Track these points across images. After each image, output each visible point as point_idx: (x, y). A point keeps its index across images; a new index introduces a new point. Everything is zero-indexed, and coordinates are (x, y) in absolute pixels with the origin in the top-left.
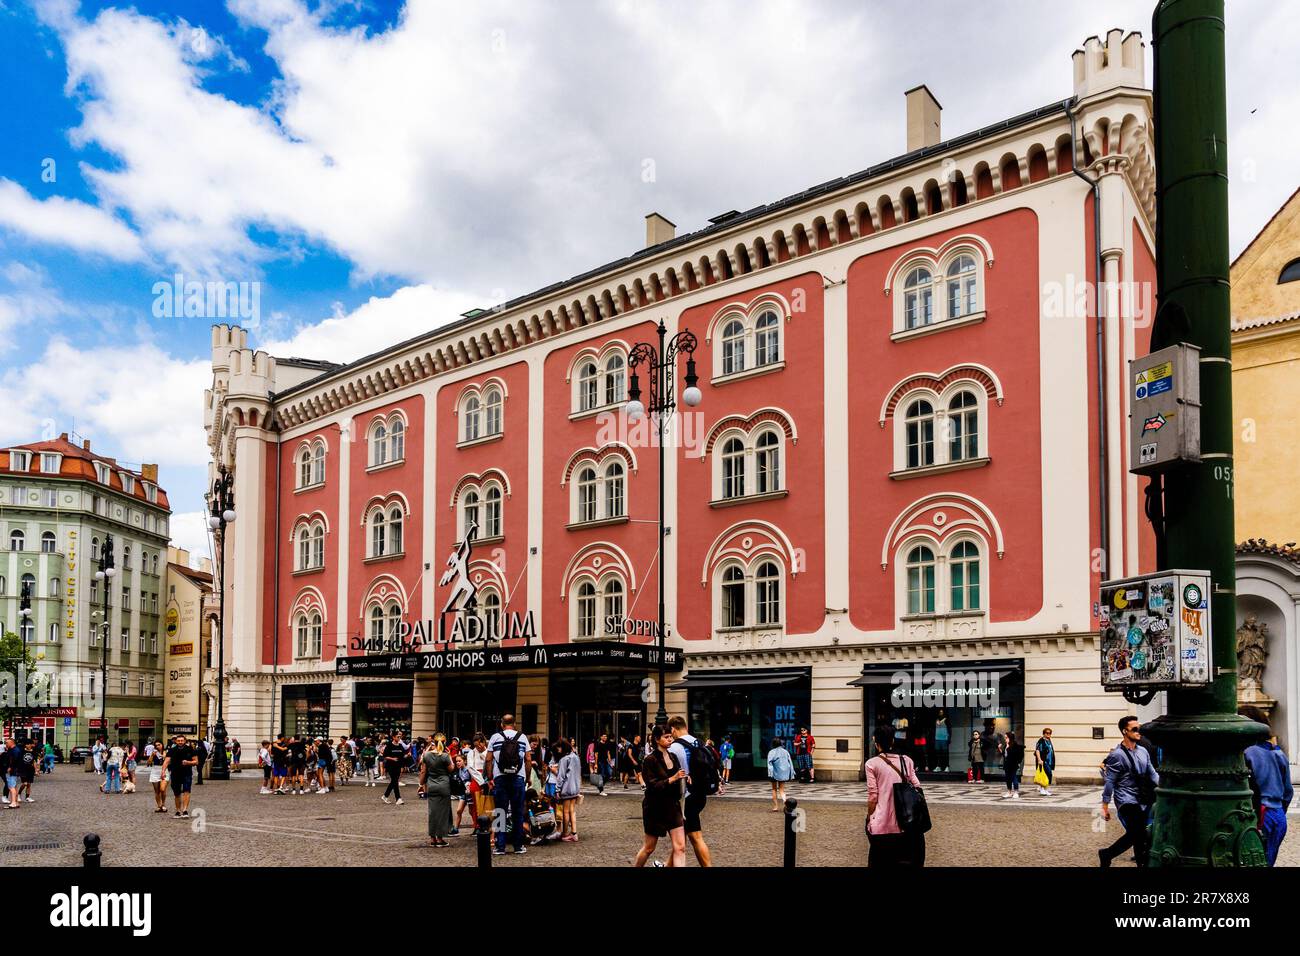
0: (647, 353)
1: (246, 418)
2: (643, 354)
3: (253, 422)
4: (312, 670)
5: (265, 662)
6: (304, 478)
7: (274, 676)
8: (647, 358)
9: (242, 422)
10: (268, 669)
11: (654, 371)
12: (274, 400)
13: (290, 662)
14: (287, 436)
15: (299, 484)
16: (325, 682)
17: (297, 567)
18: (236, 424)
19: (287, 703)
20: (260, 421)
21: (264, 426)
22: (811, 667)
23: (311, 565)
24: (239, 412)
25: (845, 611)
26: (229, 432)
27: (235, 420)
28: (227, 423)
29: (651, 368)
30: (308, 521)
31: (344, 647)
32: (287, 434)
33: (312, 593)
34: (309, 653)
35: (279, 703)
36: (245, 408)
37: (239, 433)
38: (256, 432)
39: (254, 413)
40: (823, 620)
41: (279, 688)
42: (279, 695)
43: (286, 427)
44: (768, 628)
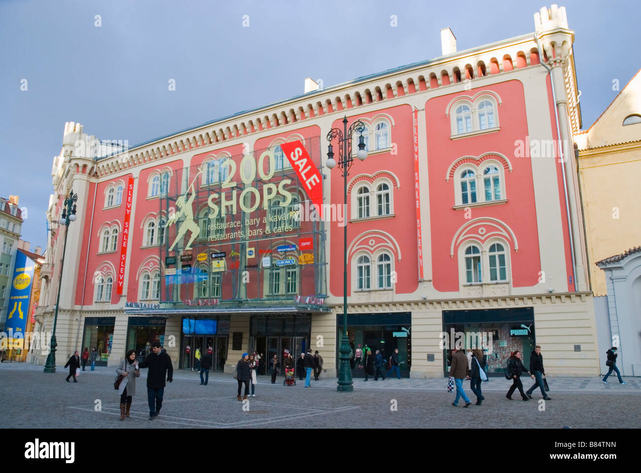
0: (337, 134)
1: (80, 169)
2: (335, 134)
3: (84, 171)
4: (105, 309)
5: (76, 304)
6: (109, 202)
7: (81, 311)
8: (337, 136)
9: (78, 171)
10: (78, 307)
11: (341, 142)
12: (96, 160)
13: (91, 304)
14: (101, 180)
15: (106, 205)
16: (112, 316)
17: (100, 251)
18: (74, 172)
19: (87, 328)
20: (88, 171)
21: (90, 174)
22: (410, 313)
23: (109, 250)
24: (77, 165)
25: (430, 281)
26: (69, 176)
27: (74, 169)
28: (69, 171)
29: (339, 142)
30: (109, 225)
31: (125, 296)
32: (101, 179)
33: (109, 266)
34: (104, 299)
35: (82, 327)
36: (81, 163)
37: (75, 177)
38: (85, 177)
39: (85, 166)
40: (418, 286)
41: (83, 319)
42: (83, 323)
43: (102, 175)
44: (384, 290)
